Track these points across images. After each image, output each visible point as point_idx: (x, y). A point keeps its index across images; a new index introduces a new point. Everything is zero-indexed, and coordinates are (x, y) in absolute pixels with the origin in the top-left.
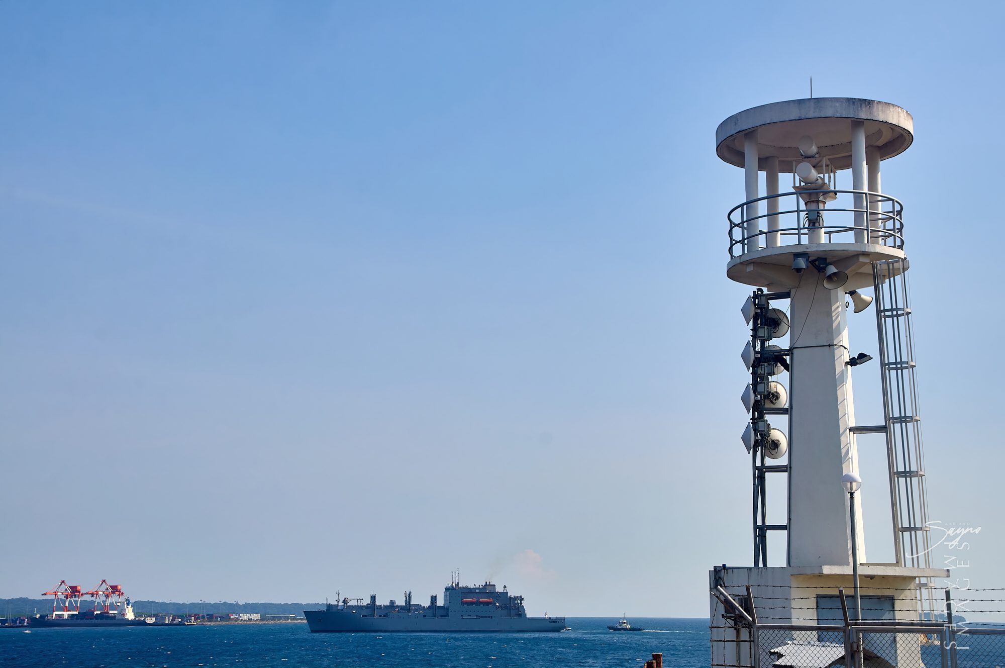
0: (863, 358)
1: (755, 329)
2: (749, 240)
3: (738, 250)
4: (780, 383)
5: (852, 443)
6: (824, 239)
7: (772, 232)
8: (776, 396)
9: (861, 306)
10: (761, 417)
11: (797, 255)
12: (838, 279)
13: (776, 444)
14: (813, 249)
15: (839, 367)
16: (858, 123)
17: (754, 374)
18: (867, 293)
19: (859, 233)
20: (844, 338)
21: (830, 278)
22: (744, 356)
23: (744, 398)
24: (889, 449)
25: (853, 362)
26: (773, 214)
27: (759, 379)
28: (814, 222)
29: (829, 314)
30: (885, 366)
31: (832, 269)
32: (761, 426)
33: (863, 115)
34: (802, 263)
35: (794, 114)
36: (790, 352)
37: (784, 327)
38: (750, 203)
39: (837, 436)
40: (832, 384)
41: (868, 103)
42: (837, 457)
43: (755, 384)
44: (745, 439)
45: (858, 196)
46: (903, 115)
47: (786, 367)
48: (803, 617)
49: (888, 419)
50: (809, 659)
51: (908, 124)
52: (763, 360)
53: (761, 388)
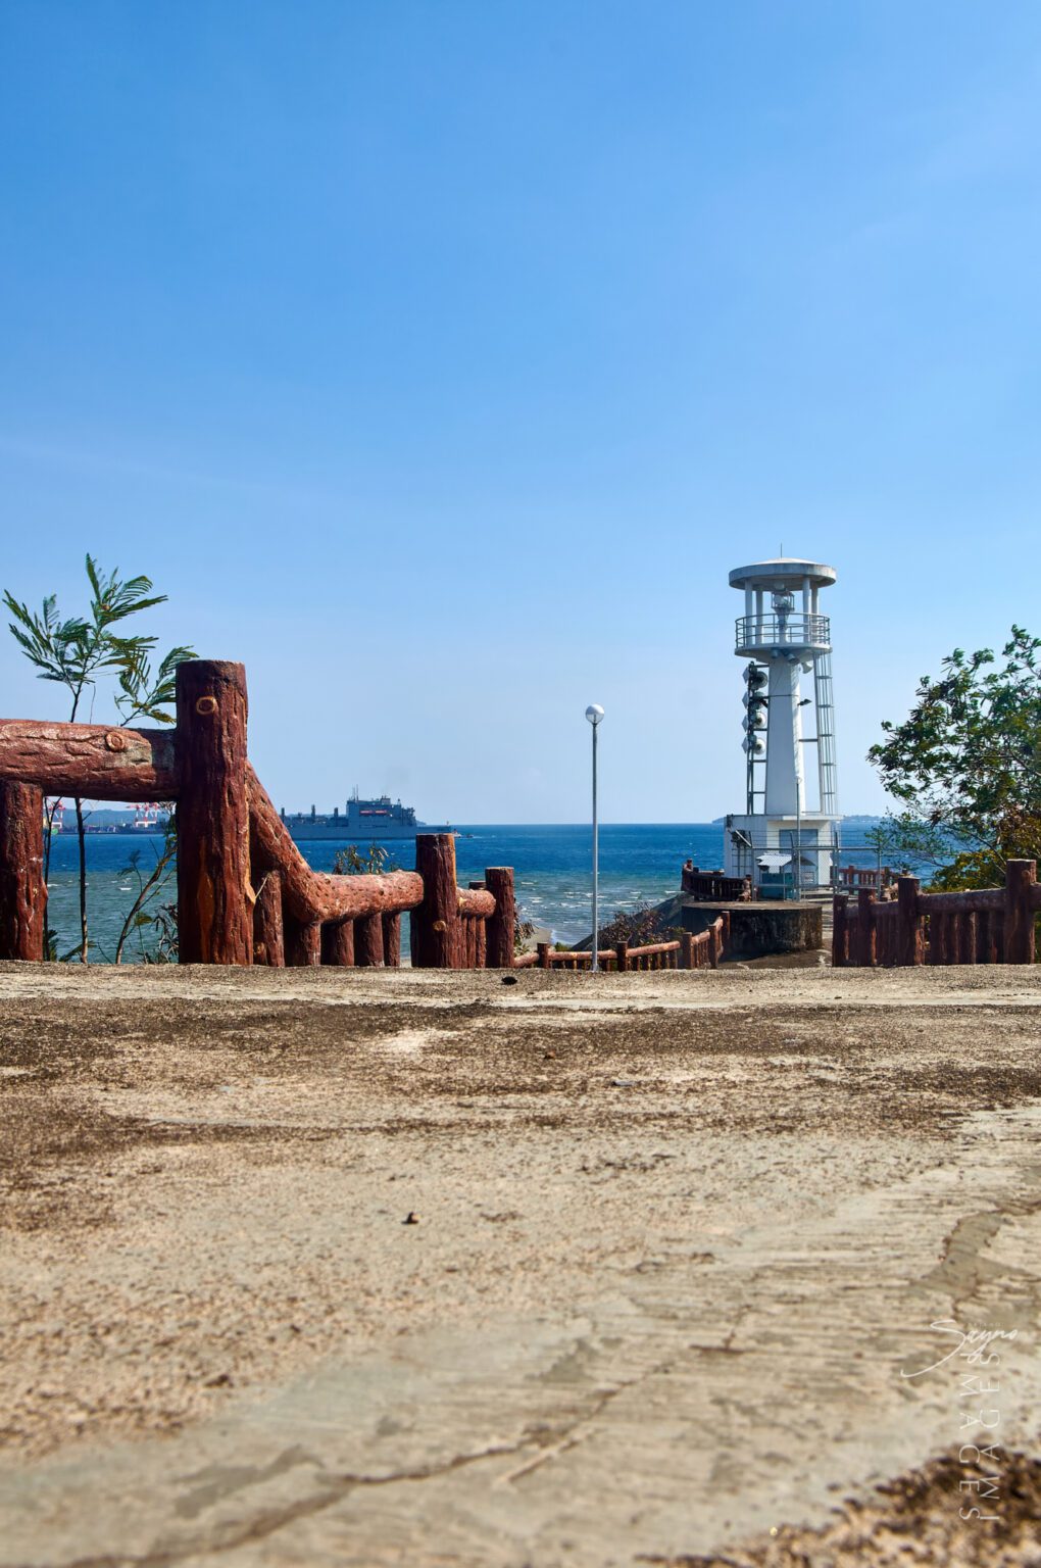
0: (807, 701)
1: (750, 685)
2: (747, 637)
4: (762, 713)
5: (800, 748)
6: (788, 639)
7: (758, 635)
8: (759, 721)
9: (807, 670)
11: (773, 649)
12: (795, 661)
13: (759, 747)
14: (782, 646)
15: (794, 707)
16: (805, 576)
17: (749, 710)
18: (810, 664)
19: (806, 636)
20: (798, 691)
21: (790, 662)
22: (744, 700)
23: (744, 724)
24: (819, 751)
25: (802, 704)
26: (759, 625)
27: (752, 712)
28: (782, 625)
29: (790, 678)
30: (818, 706)
31: (792, 656)
32: (752, 738)
33: (809, 573)
34: (776, 653)
35: (772, 571)
36: (768, 697)
37: (765, 681)
38: (748, 617)
39: (792, 744)
40: (789, 718)
41: (812, 566)
42: (791, 756)
43: (749, 715)
44: (744, 745)
45: (806, 616)
46: (830, 570)
47: (766, 705)
48: (773, 841)
49: (819, 735)
50: (775, 861)
51: (832, 575)
52: (754, 702)
53: (753, 718)
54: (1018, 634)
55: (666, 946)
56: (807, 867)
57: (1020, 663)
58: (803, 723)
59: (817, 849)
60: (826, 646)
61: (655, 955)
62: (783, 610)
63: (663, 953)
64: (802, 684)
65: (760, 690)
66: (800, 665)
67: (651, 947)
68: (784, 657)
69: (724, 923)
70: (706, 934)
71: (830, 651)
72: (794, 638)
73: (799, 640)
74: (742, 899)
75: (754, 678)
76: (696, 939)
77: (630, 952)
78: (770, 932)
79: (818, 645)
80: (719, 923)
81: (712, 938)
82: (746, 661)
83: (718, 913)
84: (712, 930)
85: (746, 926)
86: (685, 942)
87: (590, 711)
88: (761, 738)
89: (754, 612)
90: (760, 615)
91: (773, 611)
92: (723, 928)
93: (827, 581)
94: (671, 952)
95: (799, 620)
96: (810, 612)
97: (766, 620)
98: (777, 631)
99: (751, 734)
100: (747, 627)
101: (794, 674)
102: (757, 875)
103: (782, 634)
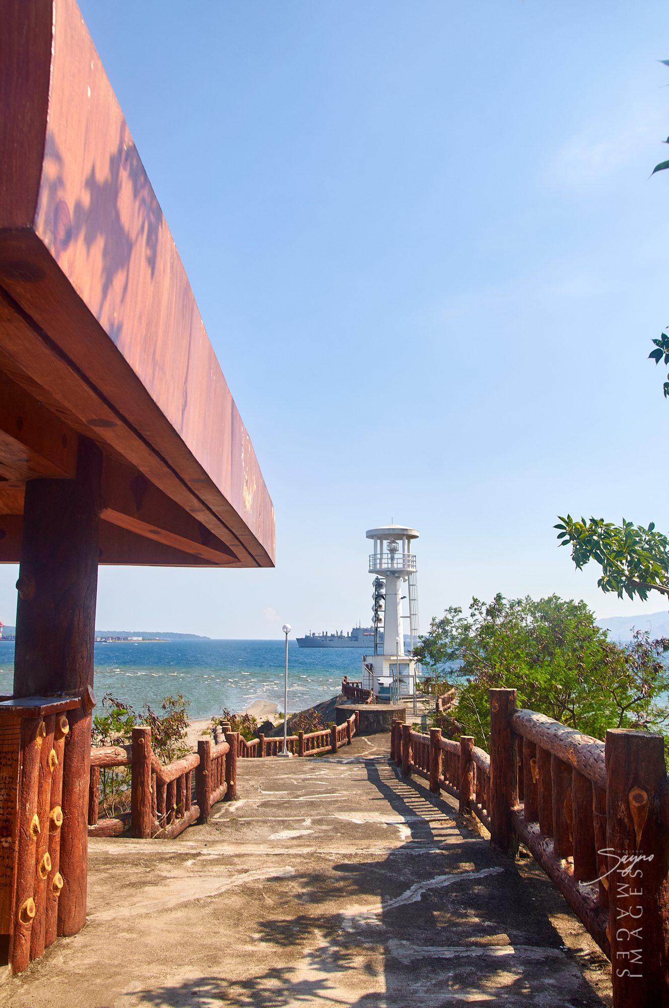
0: (404, 597)
1: (376, 589)
2: (375, 564)
3: (372, 568)
4: (382, 602)
5: (401, 621)
6: (395, 566)
7: (381, 564)
8: (381, 607)
9: (404, 581)
10: (377, 613)
11: (388, 570)
12: (399, 577)
13: (381, 620)
14: (391, 570)
15: (398, 600)
17: (375, 601)
18: (406, 578)
19: (404, 565)
20: (400, 592)
21: (396, 577)
22: (373, 596)
23: (372, 609)
24: (411, 623)
25: (402, 598)
26: (381, 559)
27: (377, 602)
28: (392, 559)
29: (396, 585)
30: (410, 600)
31: (397, 575)
32: (377, 616)
33: (405, 533)
34: (388, 573)
35: (387, 531)
36: (385, 595)
37: (384, 586)
39: (397, 619)
40: (395, 605)
41: (407, 530)
42: (396, 625)
43: (376, 604)
44: (372, 619)
45: (404, 554)
46: (416, 531)
47: (384, 599)
48: (386, 671)
49: (410, 615)
50: (387, 681)
51: (417, 534)
52: (378, 597)
53: (377, 605)
54: (475, 600)
55: (324, 732)
56: (402, 684)
57: (477, 612)
58: (402, 608)
59: (409, 676)
60: (414, 570)
61: (318, 737)
62: (393, 551)
63: (322, 736)
64: (402, 588)
65: (381, 590)
66: (401, 579)
67: (316, 733)
68: (394, 574)
69: (356, 717)
70: (345, 725)
71: (416, 572)
72: (398, 565)
73: (400, 566)
74: (367, 703)
75: (378, 585)
76: (339, 728)
77: (305, 736)
78: (379, 722)
79: (411, 569)
80: (353, 717)
81: (348, 727)
82: (374, 576)
83: (352, 712)
84: (348, 722)
85: (368, 719)
86: (334, 730)
87: (284, 627)
88: (381, 615)
89: (379, 552)
90: (381, 554)
91: (389, 552)
92: (355, 720)
93: (415, 537)
94: (326, 735)
95: (401, 556)
96: (406, 553)
97: (385, 556)
98: (390, 561)
99: (376, 613)
100: (375, 560)
101: (398, 583)
102: (377, 688)
103: (392, 564)
